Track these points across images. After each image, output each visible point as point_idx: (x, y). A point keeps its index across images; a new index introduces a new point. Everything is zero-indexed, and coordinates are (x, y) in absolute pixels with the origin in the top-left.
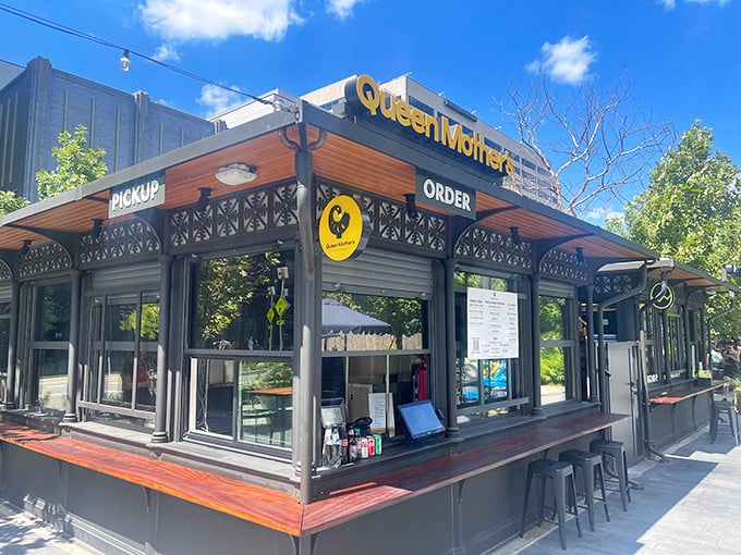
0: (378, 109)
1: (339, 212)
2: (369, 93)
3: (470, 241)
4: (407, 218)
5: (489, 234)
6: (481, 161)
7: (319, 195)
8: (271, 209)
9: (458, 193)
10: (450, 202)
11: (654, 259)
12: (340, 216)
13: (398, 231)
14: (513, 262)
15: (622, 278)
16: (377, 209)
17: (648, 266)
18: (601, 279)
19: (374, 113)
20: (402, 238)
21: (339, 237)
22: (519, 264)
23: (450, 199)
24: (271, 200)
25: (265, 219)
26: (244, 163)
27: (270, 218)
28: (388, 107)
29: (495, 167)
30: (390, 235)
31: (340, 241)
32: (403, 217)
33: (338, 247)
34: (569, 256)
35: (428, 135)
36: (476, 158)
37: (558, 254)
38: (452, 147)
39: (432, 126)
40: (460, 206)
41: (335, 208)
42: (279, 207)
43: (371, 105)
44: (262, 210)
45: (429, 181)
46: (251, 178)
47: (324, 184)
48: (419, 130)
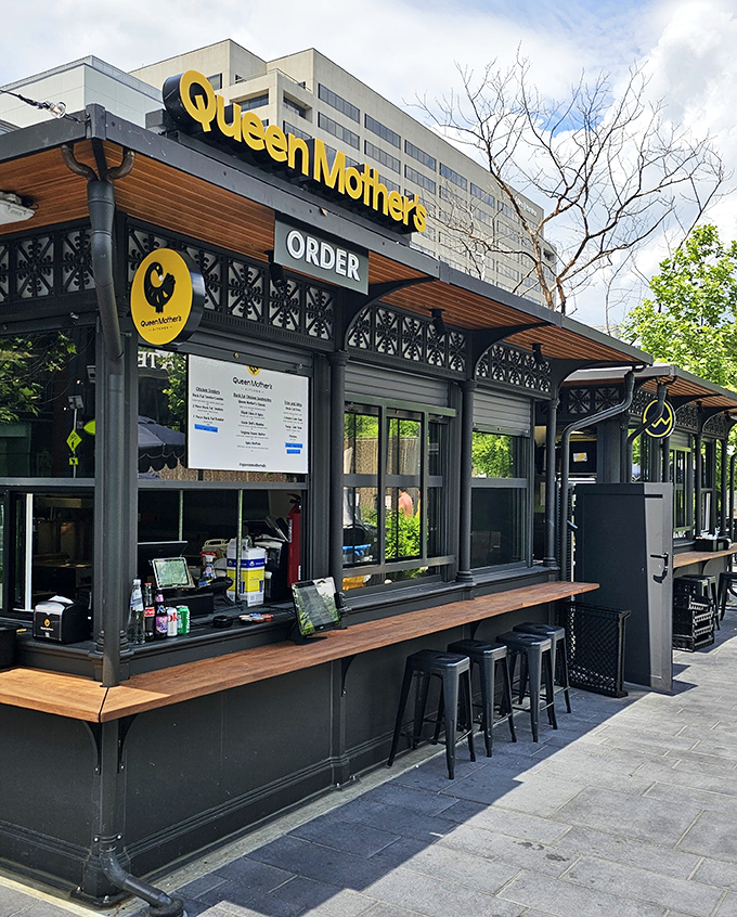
0: (214, 124)
1: (160, 273)
2: (199, 98)
3: (370, 327)
4: (272, 288)
5: (400, 318)
6: (375, 207)
7: (132, 245)
8: (60, 263)
9: (341, 252)
10: (329, 266)
11: (644, 364)
12: (162, 278)
13: (259, 307)
14: (435, 360)
15: (607, 392)
16: (224, 273)
17: (636, 375)
18: (579, 393)
19: (207, 128)
20: (264, 317)
21: (159, 310)
22: (446, 364)
23: (328, 260)
24: (59, 250)
25: (50, 279)
26: (13, 192)
27: (58, 277)
28: (229, 119)
29: (397, 217)
30: (245, 312)
31: (161, 316)
32: (266, 285)
33: (157, 325)
34: (523, 356)
35: (292, 164)
36: (367, 202)
37: (507, 351)
38: (330, 183)
39: (299, 153)
40: (343, 272)
41: (153, 266)
42: (72, 262)
43: (202, 116)
44: (45, 266)
45: (295, 234)
46: (26, 215)
47: (140, 229)
48: (279, 157)
